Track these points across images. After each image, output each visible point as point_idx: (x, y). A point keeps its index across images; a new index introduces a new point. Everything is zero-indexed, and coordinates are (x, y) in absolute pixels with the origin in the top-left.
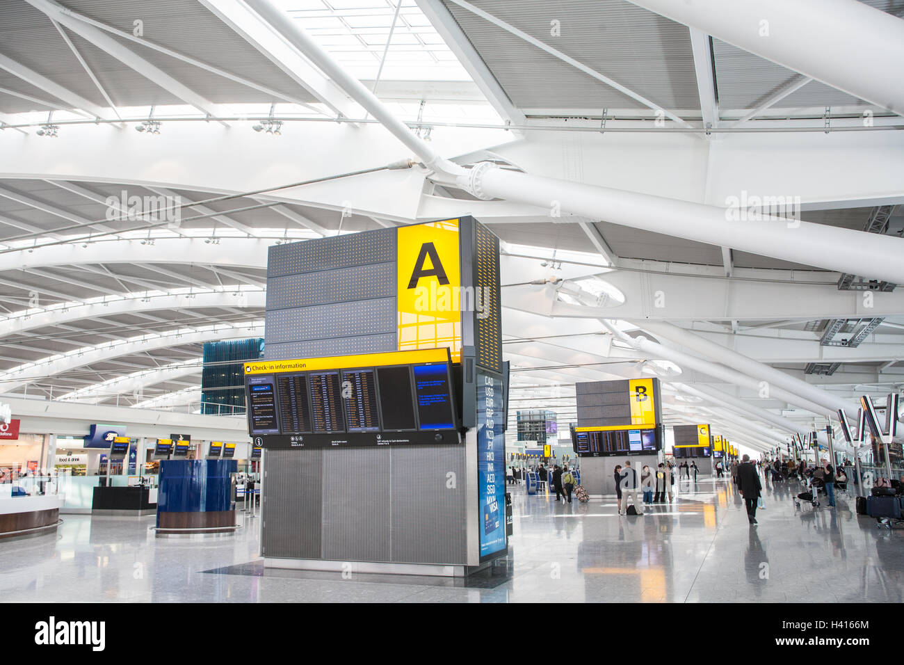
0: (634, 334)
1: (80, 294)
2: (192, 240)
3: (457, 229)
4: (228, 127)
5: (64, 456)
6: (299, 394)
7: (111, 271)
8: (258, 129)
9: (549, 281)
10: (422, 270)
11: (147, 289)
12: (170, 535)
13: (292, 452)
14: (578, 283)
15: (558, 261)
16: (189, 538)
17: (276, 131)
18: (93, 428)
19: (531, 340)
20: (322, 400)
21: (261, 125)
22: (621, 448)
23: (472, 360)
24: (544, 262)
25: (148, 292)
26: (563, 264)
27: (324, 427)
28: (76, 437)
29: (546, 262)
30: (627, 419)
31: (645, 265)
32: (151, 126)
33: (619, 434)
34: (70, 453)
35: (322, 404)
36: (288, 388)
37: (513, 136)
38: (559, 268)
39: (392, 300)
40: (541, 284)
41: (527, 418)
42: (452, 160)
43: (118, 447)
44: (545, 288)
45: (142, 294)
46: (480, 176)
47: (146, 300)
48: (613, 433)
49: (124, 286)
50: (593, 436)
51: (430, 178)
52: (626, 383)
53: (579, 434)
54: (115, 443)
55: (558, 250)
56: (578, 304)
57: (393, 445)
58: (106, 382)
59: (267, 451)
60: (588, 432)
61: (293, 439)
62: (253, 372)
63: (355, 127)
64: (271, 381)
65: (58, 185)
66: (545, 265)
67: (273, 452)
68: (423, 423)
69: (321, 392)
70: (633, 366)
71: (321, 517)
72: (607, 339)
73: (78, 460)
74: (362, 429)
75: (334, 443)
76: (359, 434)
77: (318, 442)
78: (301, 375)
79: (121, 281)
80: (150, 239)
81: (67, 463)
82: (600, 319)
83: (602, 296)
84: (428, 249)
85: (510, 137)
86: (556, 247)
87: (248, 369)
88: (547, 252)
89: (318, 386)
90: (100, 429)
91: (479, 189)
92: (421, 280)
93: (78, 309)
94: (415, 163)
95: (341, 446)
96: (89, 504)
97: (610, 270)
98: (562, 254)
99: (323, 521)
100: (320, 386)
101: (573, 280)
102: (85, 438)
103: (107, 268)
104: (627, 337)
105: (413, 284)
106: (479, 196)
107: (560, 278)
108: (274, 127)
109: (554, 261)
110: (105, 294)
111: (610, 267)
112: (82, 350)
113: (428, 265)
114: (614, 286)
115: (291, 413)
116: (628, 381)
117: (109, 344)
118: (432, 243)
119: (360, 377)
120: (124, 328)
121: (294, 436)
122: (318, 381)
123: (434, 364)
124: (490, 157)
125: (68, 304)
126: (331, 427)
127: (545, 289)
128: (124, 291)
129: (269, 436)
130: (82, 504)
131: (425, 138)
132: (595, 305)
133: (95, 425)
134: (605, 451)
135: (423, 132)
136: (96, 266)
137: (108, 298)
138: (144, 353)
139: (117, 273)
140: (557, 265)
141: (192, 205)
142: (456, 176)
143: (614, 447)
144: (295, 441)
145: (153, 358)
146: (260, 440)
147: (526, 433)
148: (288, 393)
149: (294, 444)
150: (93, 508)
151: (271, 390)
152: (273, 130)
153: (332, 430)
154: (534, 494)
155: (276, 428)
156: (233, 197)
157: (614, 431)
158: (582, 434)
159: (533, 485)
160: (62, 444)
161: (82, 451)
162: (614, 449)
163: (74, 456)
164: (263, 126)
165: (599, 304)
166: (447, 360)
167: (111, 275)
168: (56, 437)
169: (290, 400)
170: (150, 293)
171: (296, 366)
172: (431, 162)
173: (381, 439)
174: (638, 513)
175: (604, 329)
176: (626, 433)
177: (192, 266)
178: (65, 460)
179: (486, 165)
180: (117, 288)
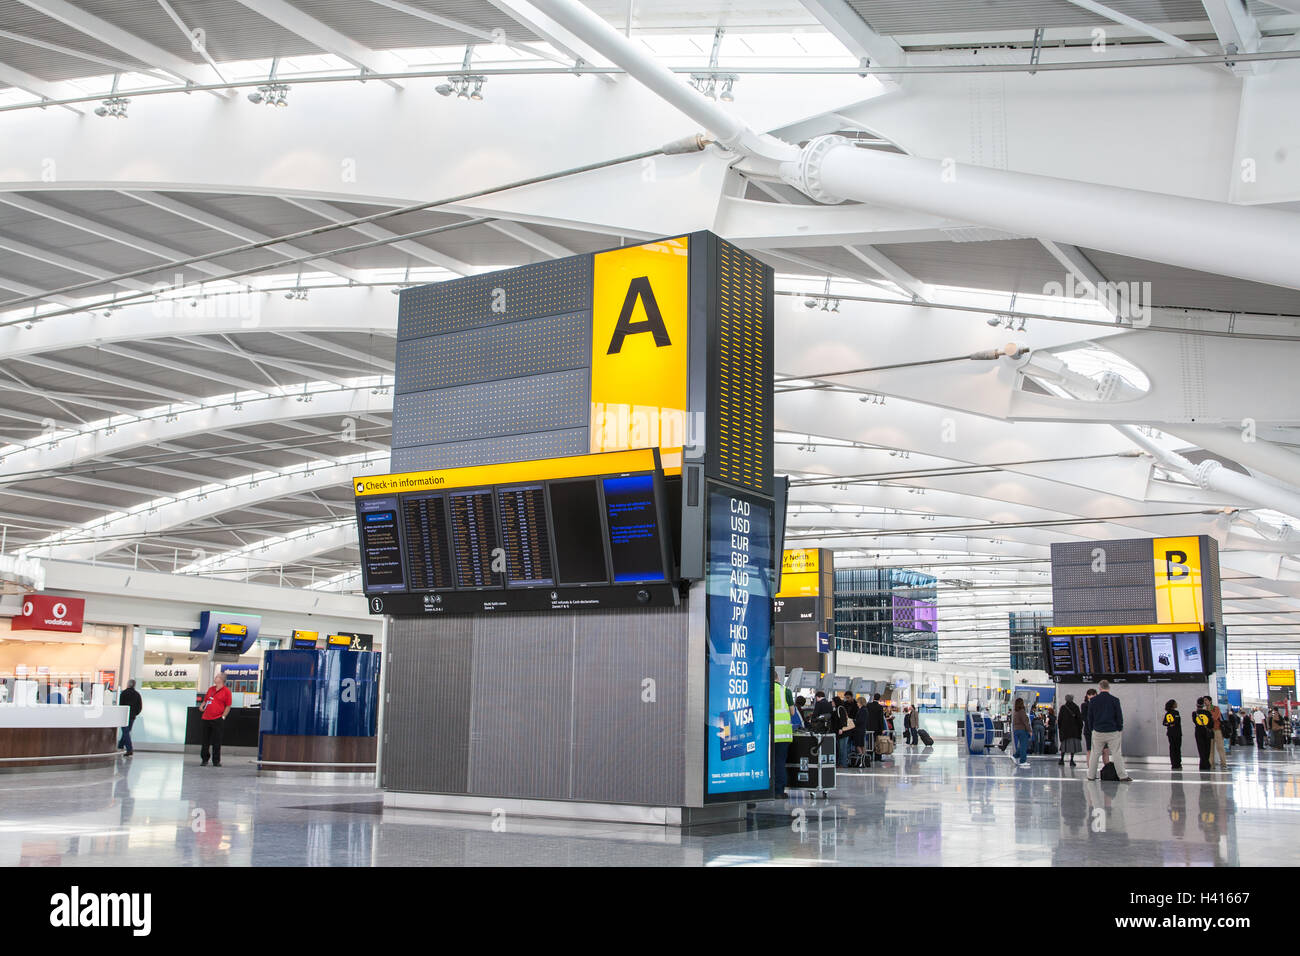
0: (1196, 457)
1: (196, 389)
2: (371, 289)
3: (685, 252)
4: (399, 89)
5: (162, 667)
6: (434, 526)
7: (243, 348)
8: (444, 91)
9: (1004, 354)
10: (631, 322)
11: (306, 379)
12: (279, 773)
13: (428, 623)
14: (1060, 355)
15: (1019, 315)
16: (310, 778)
17: (474, 94)
18: (204, 617)
19: (996, 468)
20: (468, 535)
21: (449, 83)
22: (1135, 668)
23: (697, 469)
24: (993, 317)
25: (309, 384)
26: (1029, 321)
27: (472, 580)
28: (179, 633)
29: (997, 317)
30: (1149, 613)
31: (1190, 320)
32: (273, 93)
33: (1132, 641)
34: (169, 660)
35: (468, 543)
36: (418, 517)
37: (881, 85)
38: (1020, 329)
39: (582, 372)
40: (988, 358)
41: (1029, 626)
42: (775, 133)
43: (227, 642)
44: (996, 367)
45: (298, 388)
46: (819, 160)
47: (304, 398)
48: (1119, 639)
49: (267, 375)
50: (1081, 643)
51: (737, 166)
52: (1149, 543)
53: (1055, 639)
54: (221, 635)
55: (1019, 295)
56: (1068, 397)
57: (575, 610)
58: (247, 548)
59: (392, 620)
60: (1072, 636)
61: (426, 600)
62: (367, 492)
63: (610, 82)
64: (393, 506)
65: (140, 199)
66: (994, 324)
67: (401, 622)
68: (619, 573)
69: (466, 523)
70: (1211, 521)
71: (468, 725)
72: (1143, 465)
73: (185, 674)
74: (529, 583)
75: (488, 606)
76: (523, 591)
77: (463, 605)
78: (437, 496)
79: (259, 363)
80: (299, 289)
81: (168, 678)
82: (1118, 423)
83: (1106, 381)
84: (640, 288)
85: (873, 86)
86: (1016, 289)
87: (360, 488)
88: (1000, 299)
89: (462, 512)
90: (215, 618)
91: (815, 185)
92: (628, 338)
93: (194, 416)
94: (708, 142)
95: (498, 612)
96: (180, 735)
97: (1121, 330)
98: (1027, 302)
99: (472, 733)
100: (465, 513)
101: (1050, 350)
102: (193, 634)
103: (237, 342)
104: (1183, 462)
105: (615, 347)
106: (817, 197)
107: (1026, 347)
108: (472, 86)
109: (1012, 315)
110: (236, 389)
111: (1118, 324)
112: (205, 489)
113: (639, 314)
114: (1129, 359)
115: (422, 558)
116: (1151, 540)
117: (247, 478)
118: (646, 277)
119: (524, 497)
120: (257, 446)
121: (429, 594)
122: (462, 505)
123: (634, 475)
124: (843, 124)
125: (176, 407)
126: (482, 580)
127: (997, 369)
128: (269, 384)
129: (391, 594)
130: (171, 735)
131: (722, 97)
132: (1094, 398)
133: (208, 613)
134: (1105, 672)
135: (719, 85)
136: (216, 338)
137: (241, 396)
138: (308, 494)
139: (254, 351)
140: (1017, 322)
141: (355, 224)
142: (778, 163)
143: (1122, 665)
144: (430, 603)
145: (325, 503)
146: (379, 602)
147: (1027, 655)
148: (418, 524)
149: (429, 608)
150: (186, 743)
151: (394, 521)
152: (469, 92)
153: (483, 585)
154: (981, 753)
155: (400, 582)
156: (407, 211)
157: (1122, 634)
158: (1059, 639)
159: (978, 736)
160: (154, 643)
161: (191, 659)
162: (1122, 670)
163: (176, 667)
164: (453, 86)
165: (1100, 396)
166: (653, 467)
167: (242, 354)
168: (145, 631)
169: (422, 536)
170: (312, 387)
171: (428, 482)
172: (732, 139)
173: (558, 600)
174: (1121, 777)
175: (1135, 448)
176: (1145, 639)
177: (371, 335)
178: (164, 674)
179: (829, 141)
180: (256, 377)
